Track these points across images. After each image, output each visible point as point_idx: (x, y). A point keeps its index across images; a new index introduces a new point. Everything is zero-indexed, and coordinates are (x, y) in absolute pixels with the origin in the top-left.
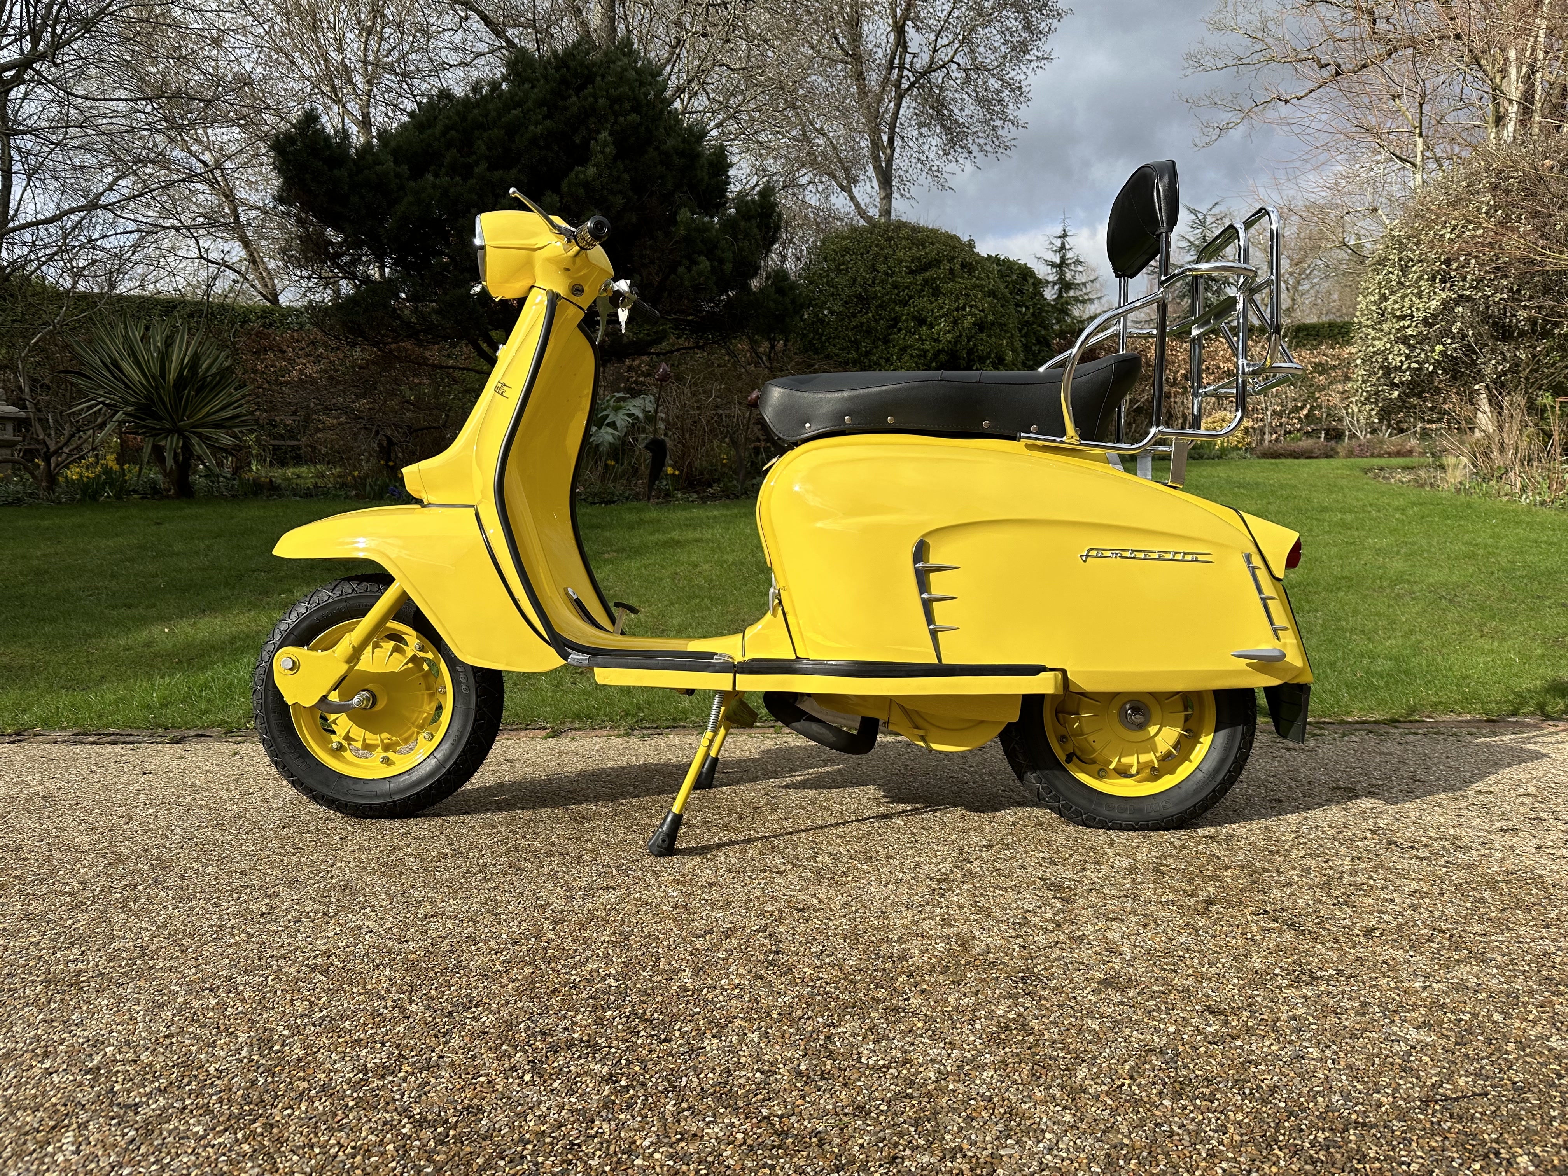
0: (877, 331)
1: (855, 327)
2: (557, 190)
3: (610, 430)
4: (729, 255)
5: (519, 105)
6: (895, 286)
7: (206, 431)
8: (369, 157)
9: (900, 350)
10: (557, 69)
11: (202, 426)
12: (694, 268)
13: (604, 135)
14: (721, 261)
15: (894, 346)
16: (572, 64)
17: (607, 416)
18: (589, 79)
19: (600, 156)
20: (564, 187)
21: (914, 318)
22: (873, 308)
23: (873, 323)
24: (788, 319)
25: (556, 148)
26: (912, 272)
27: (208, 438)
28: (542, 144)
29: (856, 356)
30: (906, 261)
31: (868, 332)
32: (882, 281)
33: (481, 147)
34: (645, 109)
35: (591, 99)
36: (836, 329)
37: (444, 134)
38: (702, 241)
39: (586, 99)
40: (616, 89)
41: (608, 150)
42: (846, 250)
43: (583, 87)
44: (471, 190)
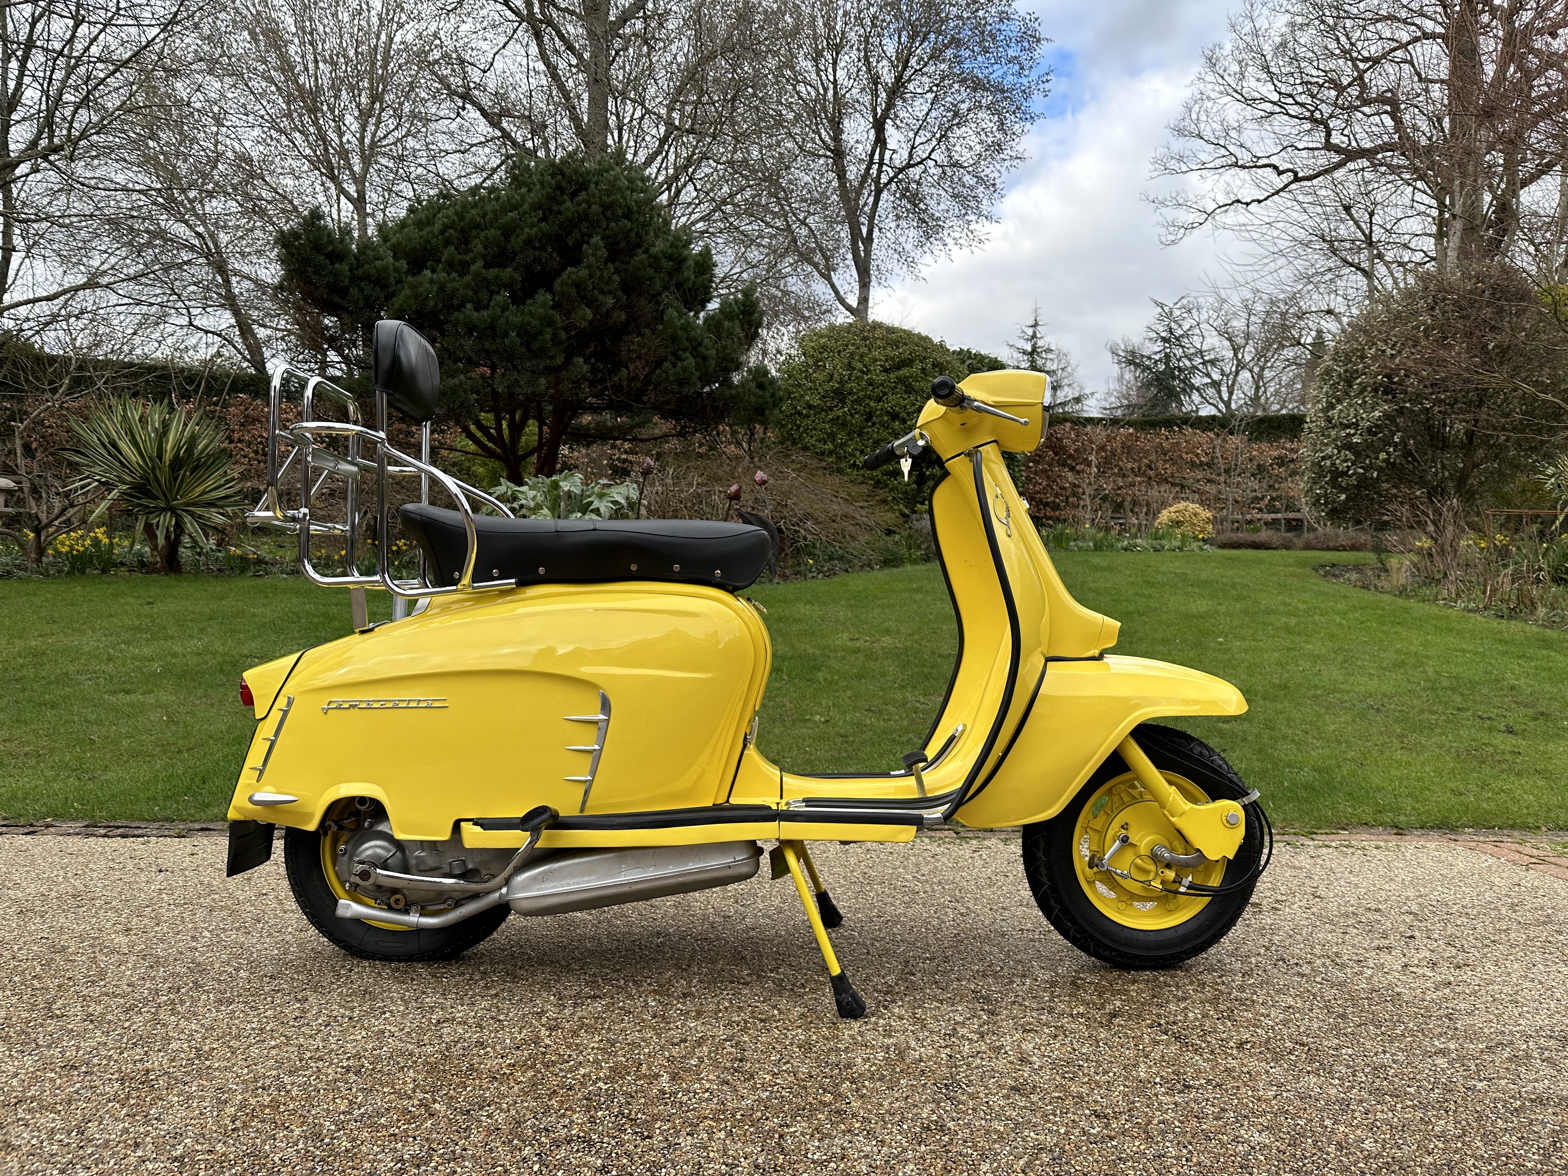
0: (852, 424)
1: (831, 420)
2: (550, 290)
3: (594, 517)
4: (712, 352)
5: (514, 208)
6: (870, 383)
7: (198, 511)
8: (370, 253)
9: (874, 443)
10: (553, 176)
11: (195, 504)
12: (679, 364)
13: (596, 239)
14: (705, 358)
15: (869, 439)
16: (568, 172)
17: (592, 502)
18: (583, 186)
19: (591, 259)
20: (557, 285)
21: (888, 413)
22: (849, 402)
23: (849, 417)
24: (767, 412)
25: (550, 249)
26: (886, 370)
27: (200, 517)
28: (537, 245)
29: (831, 446)
30: (880, 360)
31: (844, 425)
32: (858, 378)
33: (478, 246)
34: (636, 215)
35: (584, 205)
36: (814, 421)
37: (442, 232)
38: (687, 339)
39: (579, 204)
40: (608, 196)
41: (599, 253)
42: (824, 347)
43: (574, 194)
44: (467, 286)
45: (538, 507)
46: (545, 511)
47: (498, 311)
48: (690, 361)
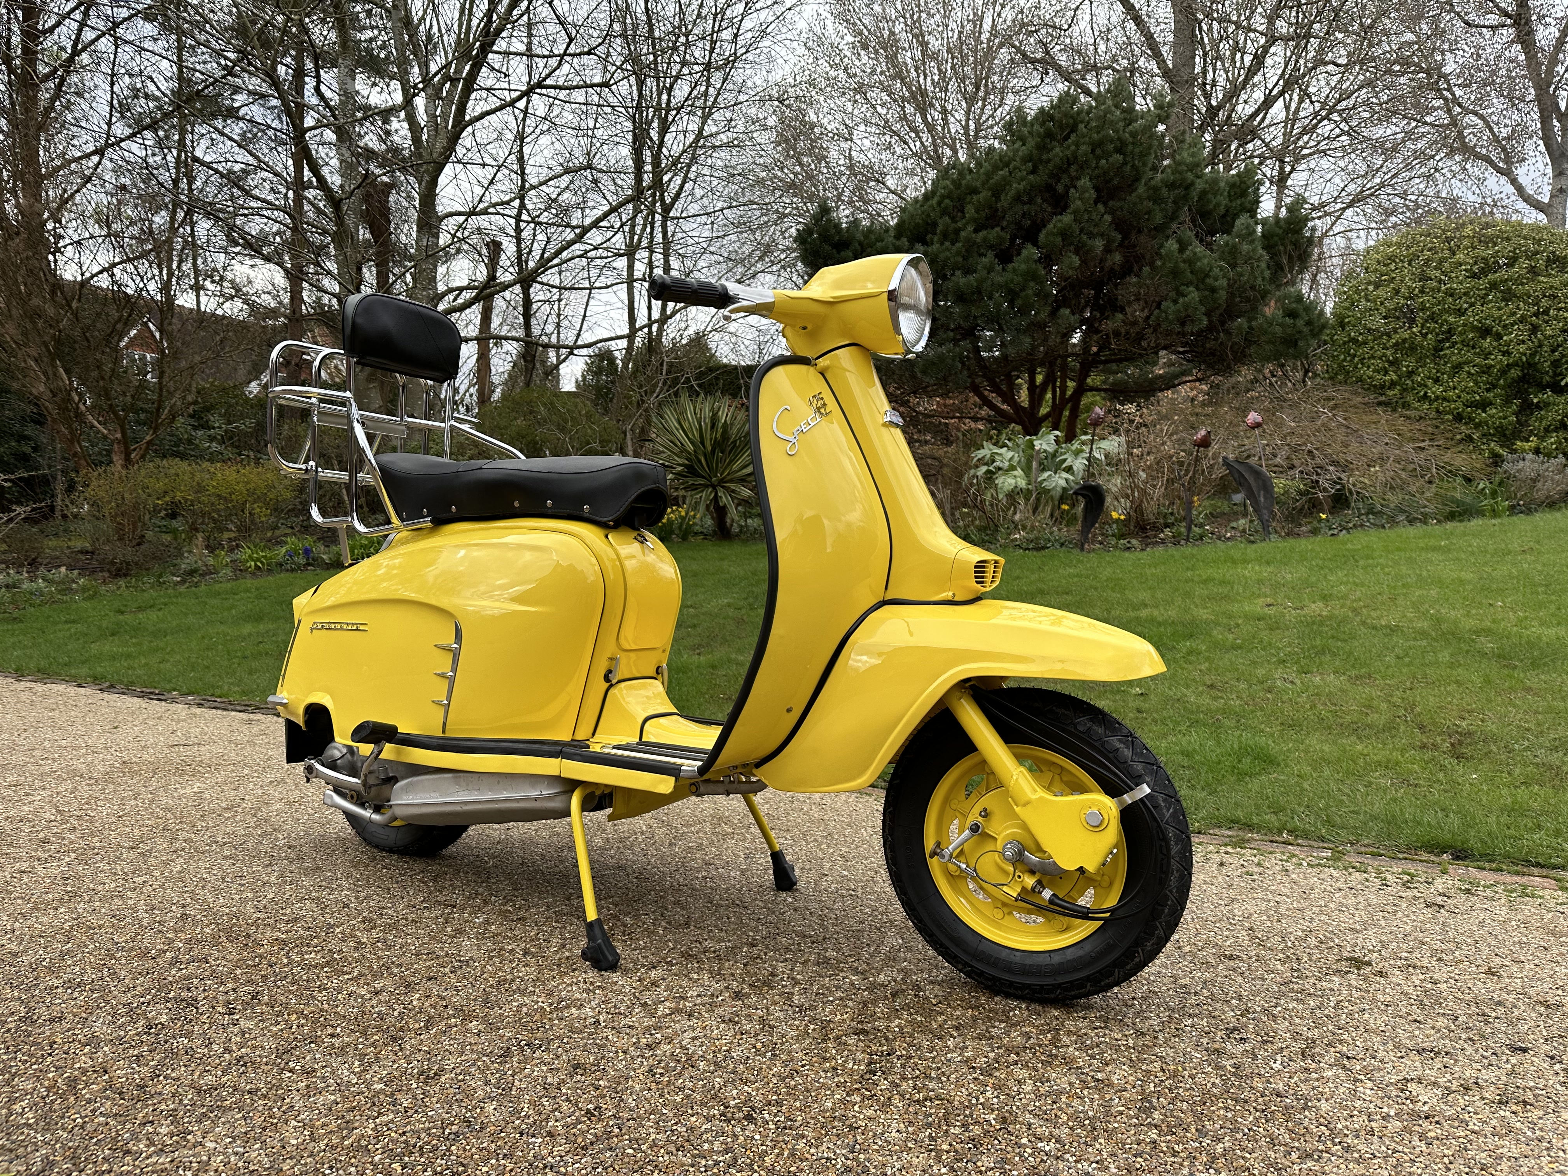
0: (1422, 347)
1: (1396, 344)
2: (1035, 244)
3: (1065, 475)
4: (1223, 282)
5: (1007, 165)
6: (1451, 293)
7: (732, 486)
8: (873, 237)
9: (1454, 367)
10: (1043, 124)
11: (731, 481)
12: (1181, 300)
13: (1085, 182)
14: (1213, 290)
15: (1446, 363)
16: (1057, 116)
17: (1065, 460)
18: (1074, 129)
19: (1079, 203)
20: (1042, 237)
21: (1474, 328)
22: (1419, 321)
23: (1419, 339)
24: (1301, 344)
25: (1039, 201)
26: (1474, 276)
27: (733, 491)
28: (1025, 199)
29: (1394, 377)
30: (1466, 264)
31: (1413, 349)
32: (1432, 289)
33: (970, 211)
34: (1130, 147)
35: (1073, 148)
36: (1372, 348)
37: (939, 203)
38: (1192, 272)
39: (1068, 147)
40: (1098, 133)
41: (1087, 195)
42: (1392, 258)
43: (1066, 138)
44: (958, 253)
45: (1012, 468)
46: (1019, 472)
47: (984, 273)
48: (1193, 295)
